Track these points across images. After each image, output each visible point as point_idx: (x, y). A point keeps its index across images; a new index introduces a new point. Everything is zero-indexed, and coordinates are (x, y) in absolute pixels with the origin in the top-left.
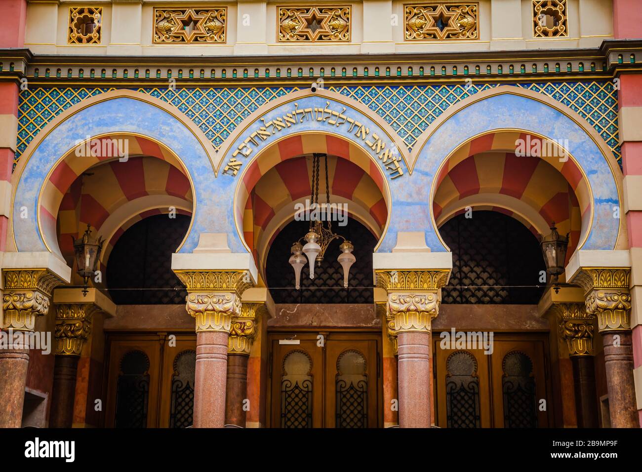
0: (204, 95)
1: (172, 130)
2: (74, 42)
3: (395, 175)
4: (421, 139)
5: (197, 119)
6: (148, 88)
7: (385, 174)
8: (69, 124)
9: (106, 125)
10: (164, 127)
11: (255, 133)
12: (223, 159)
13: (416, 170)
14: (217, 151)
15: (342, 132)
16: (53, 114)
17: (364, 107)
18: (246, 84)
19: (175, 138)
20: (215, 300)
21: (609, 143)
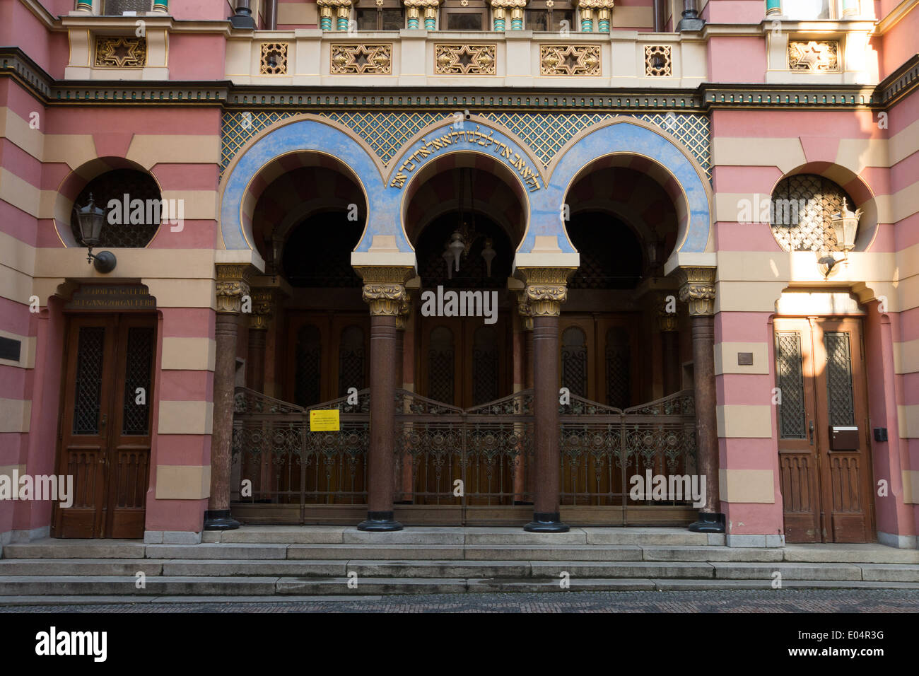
0: (375, 119)
1: (348, 149)
2: (264, 73)
3: (534, 188)
4: (554, 159)
5: (369, 140)
6: (327, 113)
7: (525, 188)
8: (264, 143)
9: (294, 144)
10: (342, 146)
11: (418, 152)
12: (391, 172)
13: (551, 185)
14: (386, 166)
15: (489, 152)
16: (250, 134)
17: (508, 131)
18: (410, 110)
19: (350, 155)
20: (386, 290)
21: (703, 166)
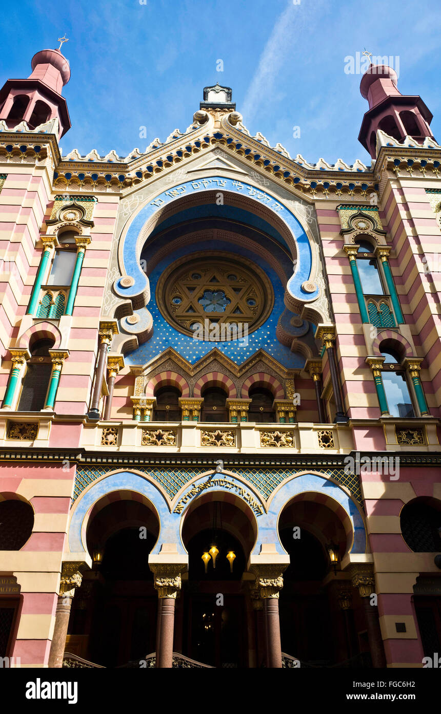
1: (149, 489)
2: (104, 444)
3: (260, 513)
4: (272, 496)
6: (139, 468)
7: (255, 513)
8: (100, 485)
9: (117, 485)
10: (146, 487)
11: (191, 491)
12: (175, 504)
13: (270, 511)
14: (172, 500)
15: (233, 491)
16: (92, 480)
17: (243, 479)
18: (187, 467)
19: (150, 493)
21: (358, 499)
